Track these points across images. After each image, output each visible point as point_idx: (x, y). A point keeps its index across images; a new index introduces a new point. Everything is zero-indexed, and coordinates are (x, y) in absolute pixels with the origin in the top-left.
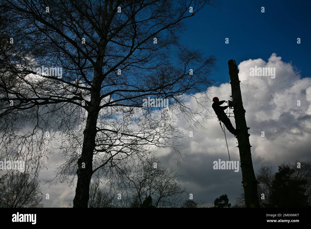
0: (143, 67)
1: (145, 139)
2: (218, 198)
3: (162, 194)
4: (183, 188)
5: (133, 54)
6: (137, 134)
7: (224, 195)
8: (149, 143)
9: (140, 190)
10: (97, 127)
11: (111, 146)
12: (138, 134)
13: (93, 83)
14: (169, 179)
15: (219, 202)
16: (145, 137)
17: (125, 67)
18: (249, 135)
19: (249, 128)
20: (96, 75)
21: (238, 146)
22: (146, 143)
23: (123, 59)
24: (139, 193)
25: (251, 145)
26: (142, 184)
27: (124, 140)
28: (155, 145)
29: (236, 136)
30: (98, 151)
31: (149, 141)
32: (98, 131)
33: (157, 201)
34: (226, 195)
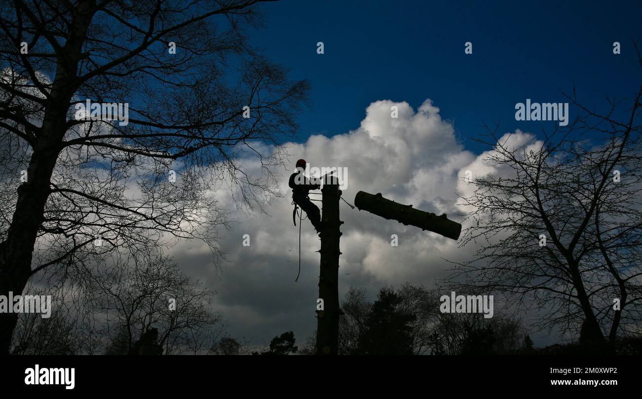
0: (166, 79)
1: (154, 219)
2: (277, 336)
3: (175, 324)
4: (217, 315)
5: (149, 47)
6: (139, 208)
7: (288, 333)
8: (160, 227)
9: (132, 313)
10: (53, 184)
11: (77, 223)
12: (141, 207)
13: (53, 90)
14: (190, 297)
15: (279, 343)
16: (154, 215)
17: (131, 72)
18: (341, 234)
19: (343, 223)
20: (62, 74)
21: (320, 251)
22: (154, 227)
23: (126, 53)
24: (128, 320)
25: (341, 251)
26: (138, 302)
27: (107, 216)
28: (171, 232)
29: (319, 233)
30: (47, 231)
31: (160, 224)
32: (54, 191)
33: (163, 336)
34: (292, 333)
